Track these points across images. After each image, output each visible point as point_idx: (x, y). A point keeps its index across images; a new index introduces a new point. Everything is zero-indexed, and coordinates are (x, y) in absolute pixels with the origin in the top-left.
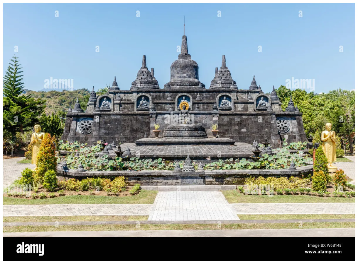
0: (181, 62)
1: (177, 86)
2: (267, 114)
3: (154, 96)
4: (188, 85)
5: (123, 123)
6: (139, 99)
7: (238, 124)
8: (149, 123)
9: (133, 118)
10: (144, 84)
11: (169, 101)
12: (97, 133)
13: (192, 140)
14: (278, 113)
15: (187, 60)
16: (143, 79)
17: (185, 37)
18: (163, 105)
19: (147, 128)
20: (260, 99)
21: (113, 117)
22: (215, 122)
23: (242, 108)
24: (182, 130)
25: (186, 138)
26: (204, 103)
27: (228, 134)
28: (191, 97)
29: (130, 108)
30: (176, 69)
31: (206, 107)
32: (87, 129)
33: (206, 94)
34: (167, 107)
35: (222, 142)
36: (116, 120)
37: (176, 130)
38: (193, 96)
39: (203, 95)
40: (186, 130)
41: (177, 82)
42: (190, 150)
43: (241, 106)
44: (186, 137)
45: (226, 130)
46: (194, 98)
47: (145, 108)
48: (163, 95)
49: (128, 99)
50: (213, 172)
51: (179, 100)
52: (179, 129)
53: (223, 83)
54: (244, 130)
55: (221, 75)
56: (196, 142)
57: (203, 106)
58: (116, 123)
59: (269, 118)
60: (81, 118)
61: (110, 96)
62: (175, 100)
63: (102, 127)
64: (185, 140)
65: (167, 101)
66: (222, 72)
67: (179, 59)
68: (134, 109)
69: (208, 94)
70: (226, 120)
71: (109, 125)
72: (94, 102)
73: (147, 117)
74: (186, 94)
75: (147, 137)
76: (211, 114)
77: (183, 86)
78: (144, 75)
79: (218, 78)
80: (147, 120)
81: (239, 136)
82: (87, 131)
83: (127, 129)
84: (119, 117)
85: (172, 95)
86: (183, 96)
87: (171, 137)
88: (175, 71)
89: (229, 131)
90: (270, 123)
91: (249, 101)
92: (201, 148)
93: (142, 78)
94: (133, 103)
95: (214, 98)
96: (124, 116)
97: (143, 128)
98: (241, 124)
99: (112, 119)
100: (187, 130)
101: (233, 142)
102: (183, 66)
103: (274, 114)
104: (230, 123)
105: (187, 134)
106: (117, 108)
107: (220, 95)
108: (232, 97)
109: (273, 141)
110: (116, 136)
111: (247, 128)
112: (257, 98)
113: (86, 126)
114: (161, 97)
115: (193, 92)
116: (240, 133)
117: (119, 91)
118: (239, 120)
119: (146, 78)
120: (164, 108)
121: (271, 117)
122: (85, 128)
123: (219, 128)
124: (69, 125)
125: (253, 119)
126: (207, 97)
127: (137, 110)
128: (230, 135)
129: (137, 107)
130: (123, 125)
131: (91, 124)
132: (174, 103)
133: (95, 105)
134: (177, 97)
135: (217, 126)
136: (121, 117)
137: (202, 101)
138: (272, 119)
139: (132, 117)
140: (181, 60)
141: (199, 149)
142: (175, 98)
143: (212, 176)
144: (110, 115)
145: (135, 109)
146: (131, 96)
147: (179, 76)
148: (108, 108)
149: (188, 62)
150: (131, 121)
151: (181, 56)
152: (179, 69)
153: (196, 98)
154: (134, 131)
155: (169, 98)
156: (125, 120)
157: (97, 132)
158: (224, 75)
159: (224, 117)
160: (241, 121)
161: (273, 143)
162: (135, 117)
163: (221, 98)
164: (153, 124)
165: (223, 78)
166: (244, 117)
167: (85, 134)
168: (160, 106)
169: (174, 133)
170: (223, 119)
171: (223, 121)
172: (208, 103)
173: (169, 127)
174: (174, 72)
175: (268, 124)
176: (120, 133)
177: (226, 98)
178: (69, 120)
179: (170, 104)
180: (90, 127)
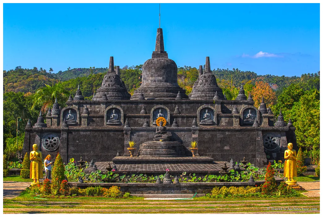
0: (156, 62)
1: (151, 92)
2: (252, 130)
3: (126, 108)
4: (164, 92)
5: (93, 140)
6: (109, 112)
7: (220, 141)
8: (123, 140)
9: (105, 134)
10: (112, 91)
11: (143, 114)
12: (66, 151)
13: (169, 159)
14: (266, 128)
15: (162, 60)
16: (111, 86)
17: (160, 31)
18: (137, 119)
19: (119, 146)
20: (247, 112)
21: (82, 133)
22: (194, 139)
23: (226, 123)
24: (159, 148)
25: (163, 157)
26: (183, 117)
27: (209, 152)
28: (168, 110)
29: (98, 122)
30: (149, 71)
31: (185, 121)
32: (52, 146)
33: (185, 106)
34: (141, 121)
35: (200, 160)
36: (85, 136)
37: (152, 148)
38: (170, 108)
39: (182, 107)
40: (163, 148)
41: (151, 88)
42: (168, 167)
43: (225, 120)
44: (163, 155)
45: (207, 148)
46: (172, 110)
47: (116, 123)
48: (136, 107)
49: (95, 111)
50: (187, 184)
51: (155, 114)
52: (156, 147)
53: (207, 91)
54: (226, 148)
55: (204, 80)
56: (174, 160)
57: (182, 120)
58: (86, 140)
59: (255, 134)
60: (46, 134)
61: (74, 107)
62: (150, 113)
63: (70, 144)
64: (163, 159)
65: (141, 114)
66: (205, 77)
67: (152, 57)
68: (103, 124)
69: (188, 106)
70: (207, 137)
71: (78, 141)
72: (58, 115)
73: (119, 133)
74: (162, 106)
75: (120, 155)
76: (189, 130)
77: (158, 92)
78: (111, 81)
79: (201, 85)
80: (120, 136)
81: (221, 154)
82: (52, 148)
83: (97, 146)
84: (88, 133)
85: (146, 107)
86: (159, 109)
87: (147, 156)
88: (148, 73)
89: (210, 149)
90: (255, 141)
91: (234, 114)
92: (179, 166)
93: (109, 85)
94: (103, 117)
95: (195, 111)
96: (94, 132)
97: (115, 145)
98: (223, 141)
99: (81, 135)
100: (165, 149)
101: (211, 160)
102: (159, 67)
103: (260, 130)
104: (212, 140)
105: (164, 152)
106: (84, 122)
107: (201, 107)
108: (214, 110)
109: (258, 159)
110: (85, 154)
111: (230, 145)
112: (244, 111)
113: (51, 142)
114: (134, 109)
115: (171, 103)
116: (222, 150)
117: (84, 101)
118: (222, 136)
119: (114, 85)
120: (138, 123)
121: (257, 133)
122: (49, 145)
123: (199, 145)
124: (28, 141)
125: (237, 136)
126: (186, 109)
127: (107, 125)
128: (212, 154)
129: (107, 122)
130: (93, 141)
131: (57, 140)
132: (149, 117)
133: (58, 118)
134: (153, 110)
135: (196, 144)
136: (91, 133)
137: (181, 114)
138: (258, 135)
139: (103, 133)
140: (156, 59)
141: (177, 167)
142: (150, 110)
143: (187, 187)
144: (78, 131)
145: (105, 123)
146: (98, 108)
147: (153, 80)
148: (73, 122)
149: (164, 62)
150: (102, 137)
151: (155, 55)
152: (153, 71)
153: (174, 110)
154: (106, 149)
155: (142, 111)
156: (95, 136)
157: (65, 149)
158: (207, 81)
159: (205, 133)
160: (224, 138)
161: (258, 162)
162: (106, 133)
163: (203, 111)
164: (127, 142)
165: (206, 85)
166: (227, 133)
167: (50, 151)
168: (133, 119)
169: (151, 151)
170: (204, 135)
171: (204, 137)
172: (188, 117)
173: (145, 144)
174: (147, 75)
175: (253, 141)
176: (90, 151)
177: (208, 111)
178: (29, 136)
179: (145, 117)
180: (55, 144)
